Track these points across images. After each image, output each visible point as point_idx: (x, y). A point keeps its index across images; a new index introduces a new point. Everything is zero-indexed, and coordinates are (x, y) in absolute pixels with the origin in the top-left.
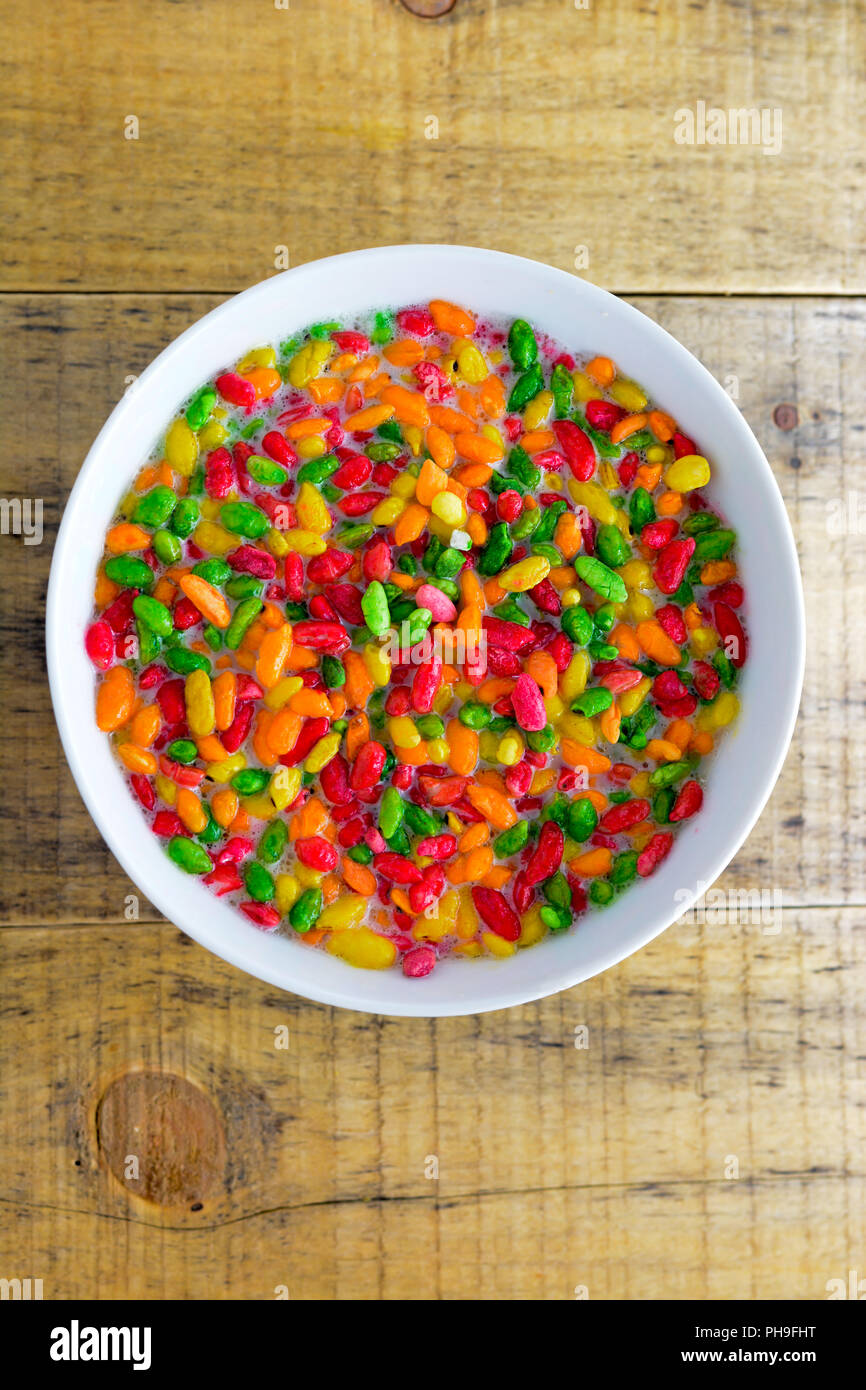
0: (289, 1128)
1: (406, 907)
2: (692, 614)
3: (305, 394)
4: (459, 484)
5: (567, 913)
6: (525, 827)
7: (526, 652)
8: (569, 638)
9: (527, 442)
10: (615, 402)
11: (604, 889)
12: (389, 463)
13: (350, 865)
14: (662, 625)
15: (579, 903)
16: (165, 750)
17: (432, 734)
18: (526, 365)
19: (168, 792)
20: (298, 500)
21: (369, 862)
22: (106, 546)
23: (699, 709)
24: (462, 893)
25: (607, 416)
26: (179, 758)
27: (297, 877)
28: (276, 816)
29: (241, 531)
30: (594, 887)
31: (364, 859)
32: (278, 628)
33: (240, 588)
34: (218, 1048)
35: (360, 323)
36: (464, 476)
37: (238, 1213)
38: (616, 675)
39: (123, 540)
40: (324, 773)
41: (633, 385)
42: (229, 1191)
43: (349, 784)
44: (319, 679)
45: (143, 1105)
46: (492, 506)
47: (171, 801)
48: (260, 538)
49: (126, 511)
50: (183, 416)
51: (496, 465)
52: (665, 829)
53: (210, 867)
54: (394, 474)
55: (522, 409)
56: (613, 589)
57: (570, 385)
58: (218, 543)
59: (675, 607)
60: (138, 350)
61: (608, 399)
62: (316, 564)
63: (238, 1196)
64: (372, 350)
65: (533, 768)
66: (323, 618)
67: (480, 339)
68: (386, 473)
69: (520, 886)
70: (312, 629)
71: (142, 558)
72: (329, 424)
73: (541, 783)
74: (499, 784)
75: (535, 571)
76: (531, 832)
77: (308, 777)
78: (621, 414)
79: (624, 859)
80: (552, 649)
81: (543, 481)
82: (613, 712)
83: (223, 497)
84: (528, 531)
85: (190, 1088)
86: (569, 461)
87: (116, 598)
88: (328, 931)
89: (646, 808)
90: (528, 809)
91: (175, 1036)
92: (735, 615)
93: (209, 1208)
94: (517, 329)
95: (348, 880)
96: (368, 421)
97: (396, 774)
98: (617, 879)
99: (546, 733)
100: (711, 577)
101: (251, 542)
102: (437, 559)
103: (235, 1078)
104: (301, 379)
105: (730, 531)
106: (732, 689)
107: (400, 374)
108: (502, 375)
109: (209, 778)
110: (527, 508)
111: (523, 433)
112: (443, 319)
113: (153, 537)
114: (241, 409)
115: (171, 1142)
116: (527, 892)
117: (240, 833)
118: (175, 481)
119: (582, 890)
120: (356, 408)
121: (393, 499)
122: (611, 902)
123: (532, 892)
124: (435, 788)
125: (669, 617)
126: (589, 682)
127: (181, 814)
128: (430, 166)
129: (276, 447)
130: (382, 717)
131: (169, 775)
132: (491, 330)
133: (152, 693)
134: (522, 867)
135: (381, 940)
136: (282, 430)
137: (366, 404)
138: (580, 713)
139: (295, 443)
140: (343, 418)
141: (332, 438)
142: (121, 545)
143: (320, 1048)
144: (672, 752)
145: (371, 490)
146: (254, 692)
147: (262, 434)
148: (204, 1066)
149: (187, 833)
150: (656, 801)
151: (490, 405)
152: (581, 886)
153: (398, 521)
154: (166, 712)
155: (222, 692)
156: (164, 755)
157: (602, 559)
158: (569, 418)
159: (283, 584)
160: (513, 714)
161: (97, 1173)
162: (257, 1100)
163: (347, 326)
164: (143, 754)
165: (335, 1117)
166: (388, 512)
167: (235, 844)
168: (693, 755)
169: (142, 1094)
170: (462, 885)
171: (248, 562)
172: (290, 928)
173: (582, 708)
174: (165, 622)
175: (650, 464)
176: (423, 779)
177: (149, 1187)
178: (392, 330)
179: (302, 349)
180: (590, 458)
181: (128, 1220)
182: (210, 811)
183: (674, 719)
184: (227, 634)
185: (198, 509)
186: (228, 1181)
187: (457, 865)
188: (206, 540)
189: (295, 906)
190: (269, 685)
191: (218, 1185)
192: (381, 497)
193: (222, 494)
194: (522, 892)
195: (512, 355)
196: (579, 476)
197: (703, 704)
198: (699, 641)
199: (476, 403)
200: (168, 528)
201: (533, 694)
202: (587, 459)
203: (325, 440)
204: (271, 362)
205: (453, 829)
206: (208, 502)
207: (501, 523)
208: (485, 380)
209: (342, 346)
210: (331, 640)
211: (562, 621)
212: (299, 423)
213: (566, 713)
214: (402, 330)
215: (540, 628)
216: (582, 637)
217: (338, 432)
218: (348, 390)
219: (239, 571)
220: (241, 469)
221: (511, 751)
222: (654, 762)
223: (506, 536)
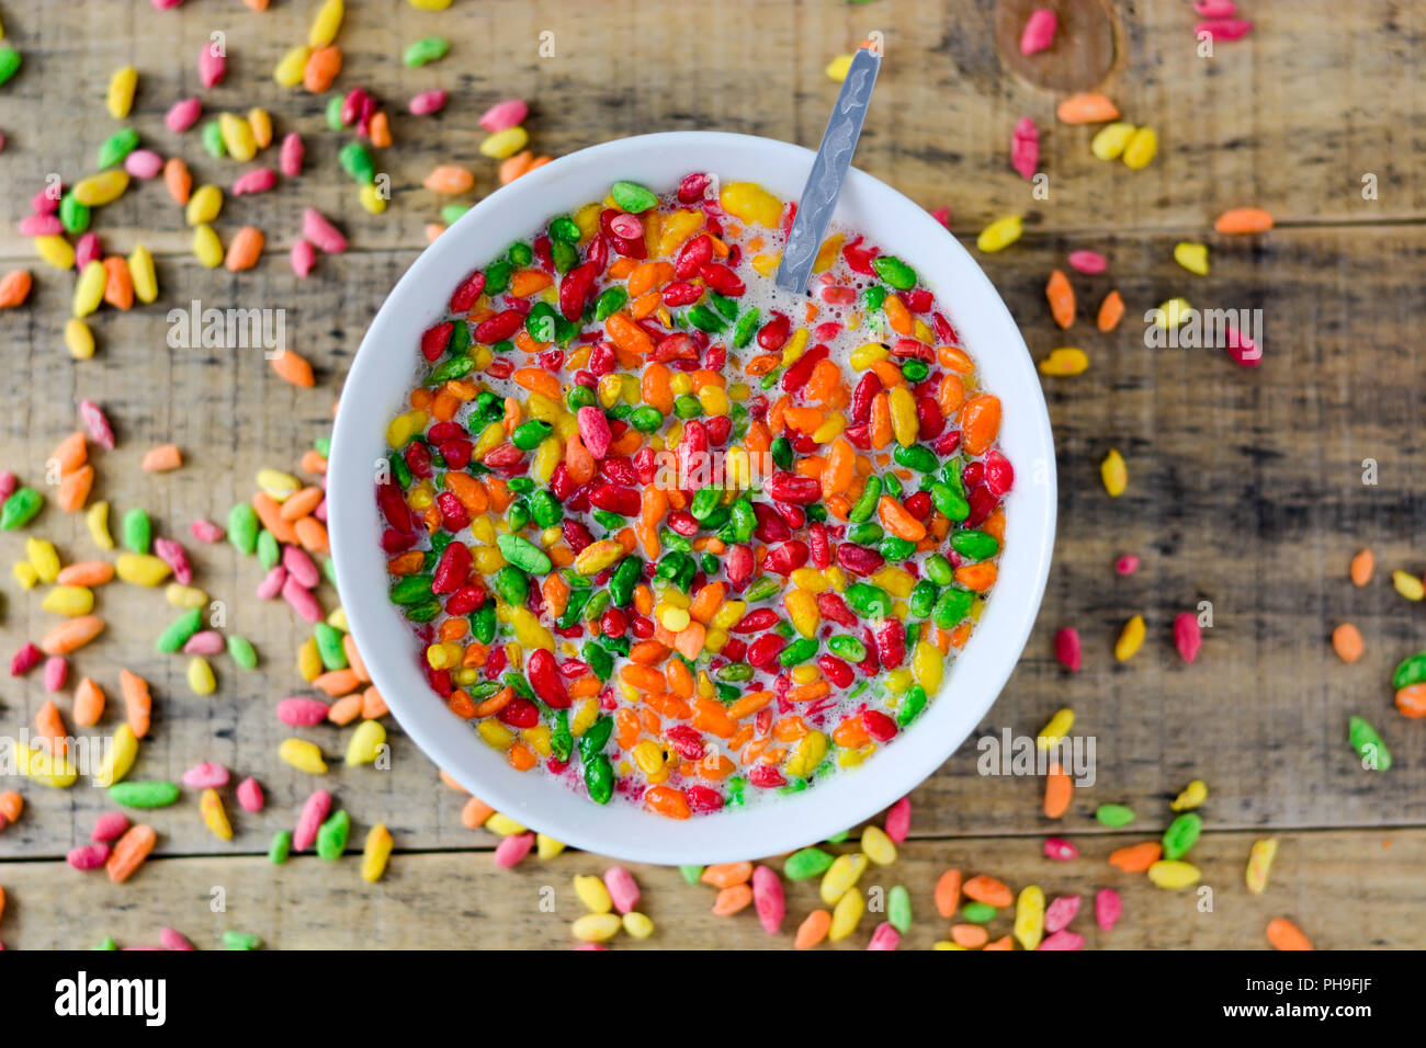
1: (715, 240)
2: (432, 521)
3: (814, 726)
4: (663, 642)
5: (555, 236)
6: (598, 315)
7: (597, 481)
8: (554, 496)
9: (595, 686)
10: (509, 727)
11: (519, 256)
12: (730, 662)
14: (465, 510)
15: (542, 246)
16: (932, 369)
17: (687, 399)
18: (597, 761)
19: (922, 329)
20: (818, 620)
22: (997, 568)
23: (426, 431)
24: (658, 253)
25: (518, 712)
29: (873, 590)
30: (529, 260)
32: (832, 496)
33: (871, 533)
35: (758, 796)
36: (657, 651)
38: (509, 460)
39: (982, 573)
41: (491, 744)
44: (794, 446)
46: (628, 621)
47: (918, 323)
48: (851, 585)
49: (980, 603)
50: (929, 698)
51: (622, 663)
52: (459, 316)
54: (725, 651)
55: (599, 720)
56: (511, 545)
57: (555, 741)
58: (890, 577)
59: (450, 530)
61: (514, 729)
62: (800, 558)
64: (748, 769)
65: (589, 370)
66: (791, 506)
67: (639, 785)
68: (733, 652)
69: (602, 261)
70: (802, 495)
71: (962, 558)
72: (788, 695)
73: (578, 358)
74: (620, 356)
75: (589, 561)
76: (594, 309)
78: (503, 716)
79: (498, 287)
80: (571, 485)
81: (581, 649)
82: (512, 426)
83: (887, 621)
84: (596, 600)
86: (557, 669)
87: (985, 519)
89: (479, 334)
90: (593, 333)
92: (390, 523)
94: (606, 794)
96: (750, 700)
97: (722, 361)
98: (506, 268)
99: (578, 404)
100: (414, 558)
101: (861, 580)
102: (684, 569)
104: (816, 740)
105: (395, 602)
106: (393, 449)
107: (718, 747)
108: (618, 751)
110: (598, 620)
111: (599, 696)
112: (676, 803)
113: (955, 579)
114: (869, 708)
116: (595, 254)
118: (933, 635)
119: (539, 257)
120: (763, 714)
121: (726, 625)
122: (513, 245)
123: (589, 255)
124: (684, 348)
125: (458, 519)
126: (533, 455)
127: (907, 311)
129: (841, 673)
130: (734, 415)
131: (925, 346)
132: (628, 795)
133: (948, 427)
134: (599, 280)
136: (834, 688)
137: (753, 720)
138: (544, 424)
139: (821, 678)
140: (774, 704)
141: (785, 682)
142: (984, 569)
144: (453, 387)
145: (746, 635)
146: (854, 432)
147: (854, 686)
149: (900, 295)
150: (468, 342)
151: (631, 721)
152: (541, 262)
153: (718, 608)
154: (936, 408)
155: (884, 429)
156: (932, 364)
157: (523, 573)
158: (556, 712)
159: (830, 539)
160: (611, 423)
163: (772, 794)
166: (729, 614)
170: (655, 261)
171: (865, 559)
173: (543, 427)
174: (939, 496)
175: (473, 666)
176: (695, 357)
178: (728, 790)
179: (813, 769)
180: (534, 670)
183: (450, 421)
184: (881, 488)
185: (911, 609)
187: (664, 277)
188: (904, 580)
190: (840, 440)
192: (738, 628)
193: (889, 624)
194: (600, 254)
195: (611, 770)
196: (545, 655)
197: (422, 437)
198: (426, 496)
199: (645, 724)
200: (939, 588)
201: (592, 438)
202: (539, 670)
203: (792, 681)
204: (842, 754)
205: (666, 311)
206: (902, 616)
207: (622, 606)
208: (634, 744)
209: (777, 773)
210: (786, 485)
211: (562, 513)
212: (818, 697)
213: (557, 424)
214: (718, 790)
215: (582, 505)
216: (543, 497)
217: (779, 690)
218: (769, 731)
219: (871, 550)
220: (871, 648)
221: (610, 386)
222: (471, 379)
223: (618, 593)
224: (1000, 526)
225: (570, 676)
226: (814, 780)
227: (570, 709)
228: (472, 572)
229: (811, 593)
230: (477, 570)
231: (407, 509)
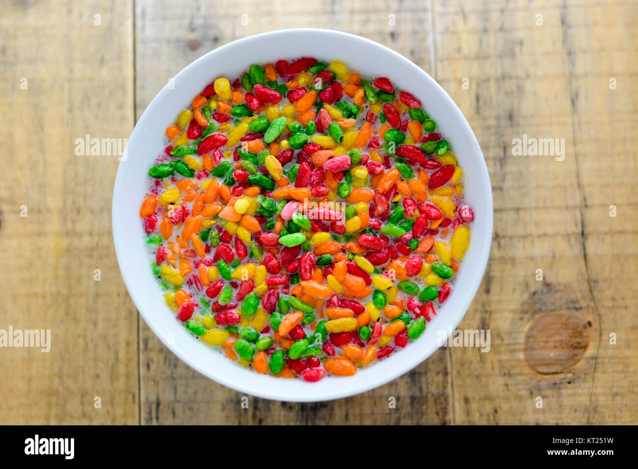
0: (549, 280)
1: (440, 221)
2: (291, 85)
3: (187, 278)
4: (230, 201)
5: (440, 143)
6: (399, 164)
7: (312, 166)
8: (305, 145)
9: (209, 168)
10: (188, 125)
11: (428, 125)
12: (220, 236)
13: (419, 249)
14: (297, 100)
15: (435, 137)
16: (365, 342)
17: (354, 211)
18: (171, 169)
19: (386, 340)
20: (240, 280)
21: (418, 240)
22: (265, 374)
23: (338, 81)
24: (432, 194)
25: (195, 129)
26: (369, 335)
27: (426, 276)
28: (396, 287)
29: (256, 307)
30: (427, 130)
31: (416, 243)
32: (303, 288)
33: (284, 307)
34: (511, 316)
35: (152, 251)
36: (226, 198)
37: (592, 304)
38: (322, 121)
39: (262, 365)
40: (374, 263)
41: (179, 117)
42: (581, 308)
43: (380, 251)
44: (328, 267)
45: (540, 352)
46: (241, 184)
47: (390, 339)
48: (259, 298)
49: (247, 364)
50: (199, 337)
51: (220, 182)
52: (398, 96)
53: (422, 318)
54: (226, 232)
55: (192, 171)
56: (279, 125)
57: (180, 147)
58: (262, 319)
59: (288, 93)
60: (168, 363)
61: (187, 129)
62: (271, 270)
63: (583, 304)
64: (166, 245)
65: (369, 161)
66: (298, 266)
67: (158, 192)
68: (226, 237)
69: (427, 166)
70: (303, 271)
71: (270, 356)
72: (202, 265)
73: (376, 157)
74: (377, 177)
75: (272, 163)
76: (401, 161)
77: (376, 271)
78: (194, 122)
79: (413, 115)
80: (311, 153)
81: (228, 160)
82: (341, 123)
83: (239, 316)
84: (252, 166)
85: (531, 329)
86: (217, 147)
87: (290, 368)
88: (452, 260)
89: (388, 105)
90: (389, 163)
91: (505, 337)
92: (291, 64)
93: (590, 318)
94: (153, 174)
95: (426, 250)
96: (200, 246)
97: (375, 229)
98: (423, 119)
99: (351, 155)
100: (273, 76)
101: (261, 302)
102: (267, 211)
103: (525, 307)
104: (180, 280)
105: (250, 67)
106: (328, 64)
107: (177, 231)
108: (176, 181)
109: (378, 320)
110: (240, 167)
111: (204, 170)
112: (148, 210)
113: (260, 351)
114: (195, 308)
115: (557, 338)
116: (430, 163)
117: (405, 304)
118: (232, 340)
119: (429, 135)
120: (194, 253)
121: (238, 233)
122: (434, 121)
123: (430, 160)
124: (380, 209)
125: (293, 97)
126: (326, 135)
127: (396, 333)
128: (74, 222)
129: (214, 292)
130: (346, 236)
131: (377, 340)
132: (154, 186)
133: (337, 349)
134: (418, 166)
135: (456, 234)
136: (206, 288)
137: (191, 247)
138: (341, 139)
139: (211, 282)
140: (198, 258)
141: (209, 264)
142: (264, 366)
143: (509, 266)
144: (360, 93)
145: (234, 244)
146: (335, 299)
147: (207, 298)
148: (520, 323)
149: (405, 330)
150: (384, 101)
151: (191, 187)
152: (427, 136)
153: (249, 230)
154: (346, 342)
155: (335, 315)
156: (367, 343)
157: (265, 130)
158: (196, 148)
159: (281, 286)
160: (343, 172)
161: (574, 374)
162: (536, 297)
163: (153, 258)
164: (367, 353)
165: (543, 257)
166: (245, 235)
167: (410, 307)
168: (361, 83)
169: (534, 353)
170: (427, 194)
171: (271, 303)
172: (451, 278)
173: (340, 137)
174: (301, 344)
175: (219, 107)
176: (376, 215)
177: (580, 348)
178: (155, 236)
179: (165, 279)
180: (216, 137)
181: (596, 358)
182: (394, 319)
183: (343, 93)
184: (307, 313)
185: (245, 329)
186: (576, 309)
187: (418, 197)
188: (260, 325)
189: (441, 276)
190: (331, 291)
191: (578, 314)
192: (238, 239)
193: (238, 317)
194: (431, 165)
195: (166, 177)
196: (225, 142)
197: (336, 79)
198: (305, 81)
199: (190, 193)
200: (255, 343)
201: (333, 162)
202: (217, 138)
203: (210, 267)
204: (172, 294)
205: (400, 199)
206: (242, 324)
207: (249, 180)
208: (179, 189)
209: (163, 260)
210: (308, 262)
211: (297, 149)
212: (202, 280)
213: (342, 146)
214: (155, 230)
215: (300, 160)
216: (304, 139)
217: (206, 261)
218: (185, 257)
219: (275, 308)
220: (225, 308)
221: (361, 172)
222: (365, 102)
223: (255, 177)
224: (286, 375)
225: (214, 155)
226: (160, 279)
227: (197, 155)
228: (266, 104)
229: (254, 276)
230: (268, 107)
231: (299, 71)
